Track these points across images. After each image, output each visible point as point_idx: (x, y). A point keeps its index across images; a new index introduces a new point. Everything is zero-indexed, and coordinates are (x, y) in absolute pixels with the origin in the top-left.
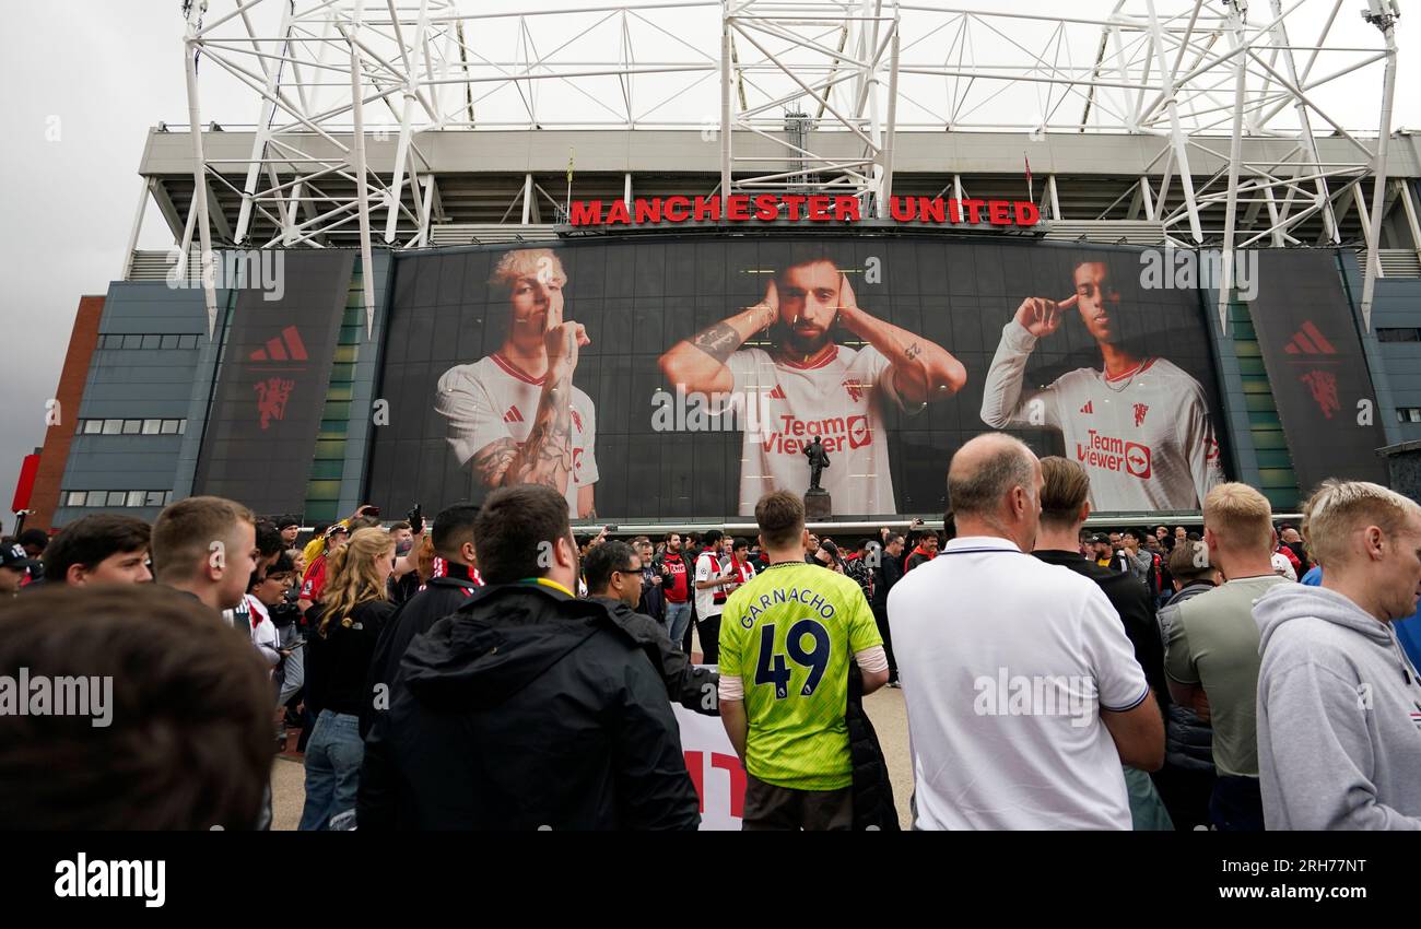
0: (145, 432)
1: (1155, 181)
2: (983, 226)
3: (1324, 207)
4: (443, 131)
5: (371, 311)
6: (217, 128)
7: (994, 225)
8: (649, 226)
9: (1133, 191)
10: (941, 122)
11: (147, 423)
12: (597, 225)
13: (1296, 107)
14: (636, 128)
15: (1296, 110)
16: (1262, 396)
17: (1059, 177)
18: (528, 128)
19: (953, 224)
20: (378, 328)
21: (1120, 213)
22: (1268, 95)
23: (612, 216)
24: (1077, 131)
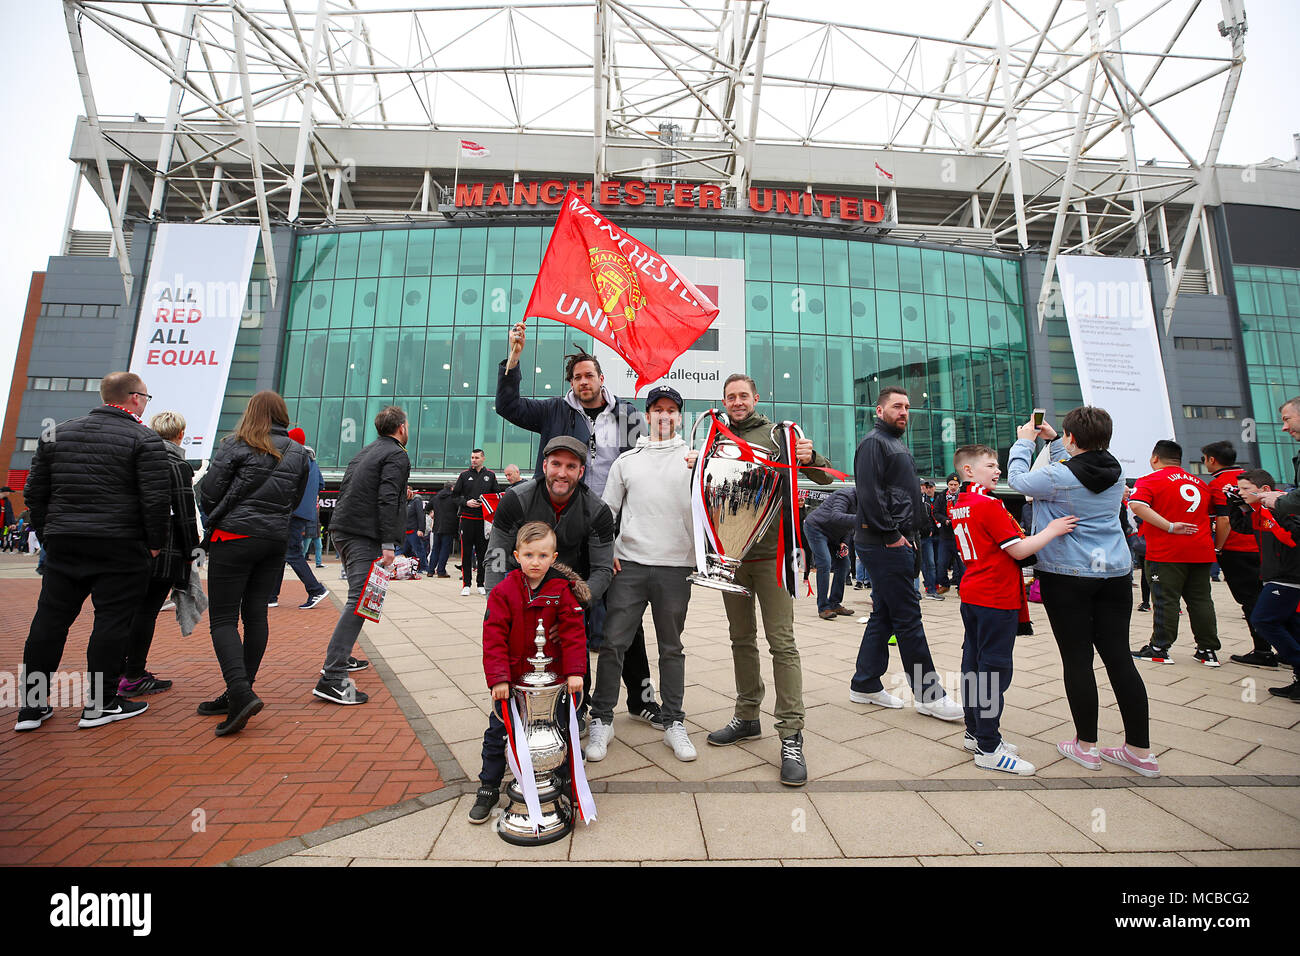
0: (89, 389)
1: (985, 199)
2: (834, 220)
3: (1139, 221)
4: (349, 129)
5: (274, 283)
6: (142, 119)
7: (843, 220)
8: (526, 208)
9: (963, 209)
10: (798, 137)
11: (90, 382)
12: (479, 207)
13: (1123, 130)
14: (525, 131)
15: (1123, 133)
16: (1069, 386)
17: (899, 190)
18: (428, 128)
19: (806, 216)
20: (281, 299)
21: (956, 221)
22: (1098, 118)
23: (493, 200)
24: (918, 150)
